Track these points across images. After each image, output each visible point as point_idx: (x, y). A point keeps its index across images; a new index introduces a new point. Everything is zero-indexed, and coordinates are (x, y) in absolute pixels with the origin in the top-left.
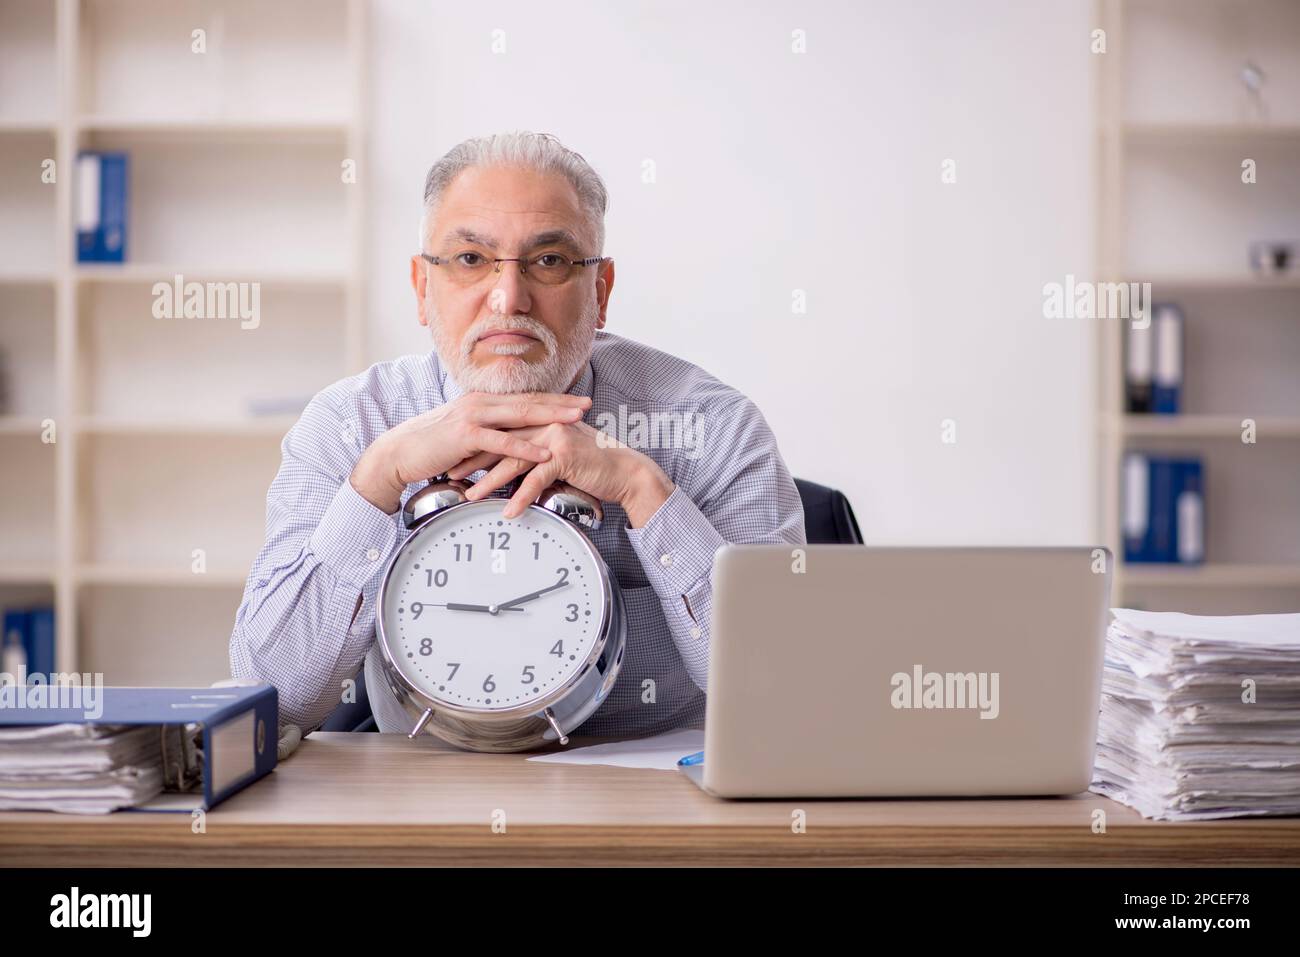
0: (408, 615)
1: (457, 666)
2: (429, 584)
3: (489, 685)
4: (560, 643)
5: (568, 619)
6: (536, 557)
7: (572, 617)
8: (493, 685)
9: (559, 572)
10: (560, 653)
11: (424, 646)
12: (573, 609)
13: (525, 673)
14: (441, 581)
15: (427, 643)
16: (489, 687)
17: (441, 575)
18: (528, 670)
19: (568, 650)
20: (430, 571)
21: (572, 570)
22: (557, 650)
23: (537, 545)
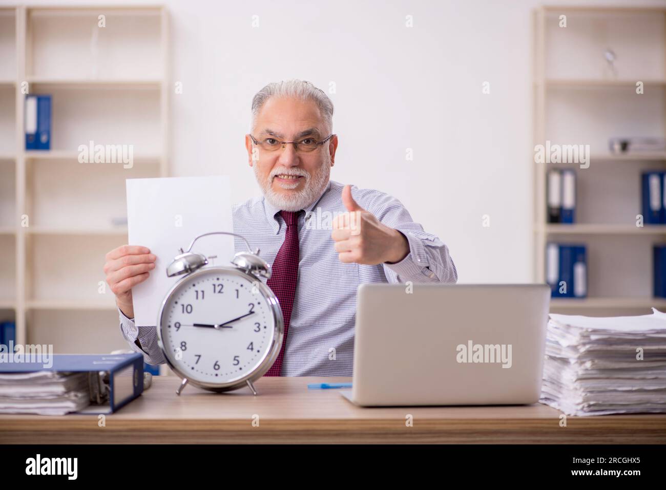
0: (173, 329)
1: (200, 356)
2: (183, 312)
3: (216, 366)
4: (252, 343)
5: (255, 331)
6: (238, 297)
7: (257, 329)
8: (219, 366)
9: (250, 305)
10: (252, 349)
11: (182, 346)
12: (257, 325)
13: (235, 359)
14: (189, 310)
15: (183, 344)
16: (217, 367)
17: (189, 308)
18: (236, 358)
19: (256, 347)
20: (183, 305)
21: (256, 304)
22: (250, 347)
23: (237, 291)
